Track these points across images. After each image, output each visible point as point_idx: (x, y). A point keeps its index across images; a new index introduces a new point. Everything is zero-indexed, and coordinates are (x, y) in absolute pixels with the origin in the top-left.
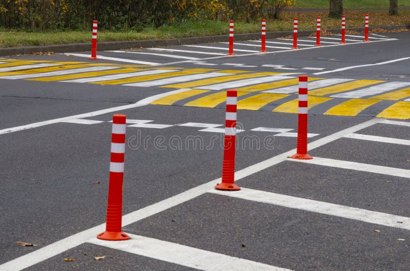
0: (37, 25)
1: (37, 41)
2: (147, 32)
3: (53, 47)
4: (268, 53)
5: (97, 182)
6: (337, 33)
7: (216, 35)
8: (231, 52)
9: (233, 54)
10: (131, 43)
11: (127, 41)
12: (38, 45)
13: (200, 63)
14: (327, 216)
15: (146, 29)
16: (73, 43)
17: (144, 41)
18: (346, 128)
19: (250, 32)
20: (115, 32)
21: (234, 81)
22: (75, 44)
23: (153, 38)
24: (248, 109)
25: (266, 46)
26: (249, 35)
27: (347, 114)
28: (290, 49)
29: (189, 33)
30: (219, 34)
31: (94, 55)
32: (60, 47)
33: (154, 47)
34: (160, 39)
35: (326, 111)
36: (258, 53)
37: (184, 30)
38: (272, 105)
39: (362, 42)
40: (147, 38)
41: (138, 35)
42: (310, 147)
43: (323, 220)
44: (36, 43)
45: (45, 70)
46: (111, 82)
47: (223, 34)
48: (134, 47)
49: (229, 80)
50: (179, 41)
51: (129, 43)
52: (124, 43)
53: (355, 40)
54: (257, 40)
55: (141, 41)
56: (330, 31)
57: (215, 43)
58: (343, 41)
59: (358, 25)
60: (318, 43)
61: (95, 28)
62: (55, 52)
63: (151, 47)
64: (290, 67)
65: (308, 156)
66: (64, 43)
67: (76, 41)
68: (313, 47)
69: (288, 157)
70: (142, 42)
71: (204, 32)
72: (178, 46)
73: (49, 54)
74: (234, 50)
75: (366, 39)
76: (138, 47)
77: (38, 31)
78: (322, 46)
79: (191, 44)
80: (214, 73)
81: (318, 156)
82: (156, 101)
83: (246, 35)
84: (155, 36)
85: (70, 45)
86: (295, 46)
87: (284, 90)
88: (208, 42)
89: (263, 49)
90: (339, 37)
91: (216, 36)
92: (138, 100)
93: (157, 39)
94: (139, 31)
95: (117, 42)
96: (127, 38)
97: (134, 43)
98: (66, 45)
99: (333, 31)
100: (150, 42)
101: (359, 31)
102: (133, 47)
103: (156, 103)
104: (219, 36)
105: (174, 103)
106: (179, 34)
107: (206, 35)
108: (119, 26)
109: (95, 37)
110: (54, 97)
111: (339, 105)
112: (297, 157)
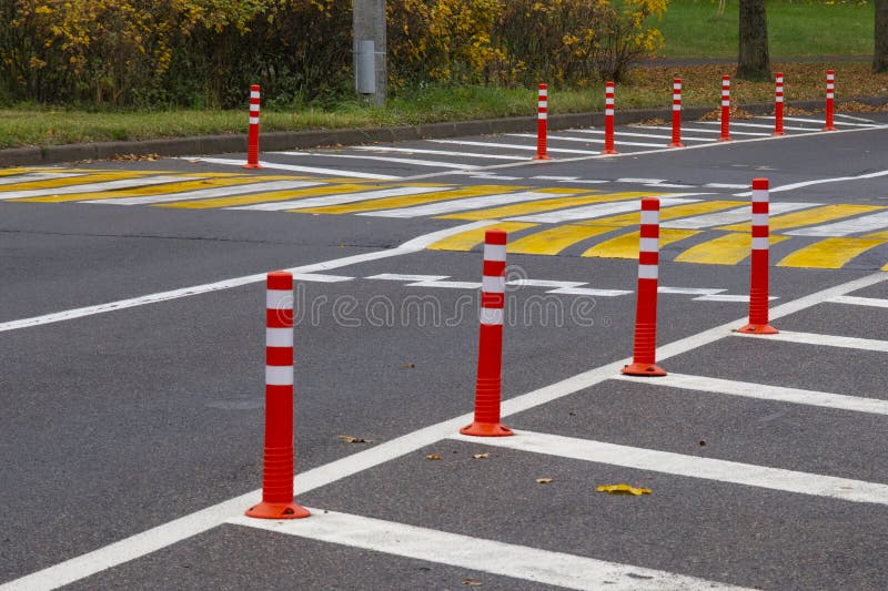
0: (106, 97)
1: (123, 131)
2: (347, 110)
3: (157, 144)
4: (620, 155)
5: (410, 364)
6: (761, 114)
7: (497, 116)
8: (542, 153)
9: (546, 157)
10: (319, 135)
11: (309, 132)
12: (125, 139)
13: (484, 176)
14: (829, 409)
15: (344, 104)
16: (196, 135)
17: (344, 130)
18: (828, 287)
19: (570, 111)
20: (276, 111)
21: (578, 206)
22: (200, 137)
23: (363, 124)
24: (626, 257)
25: (615, 142)
26: (567, 118)
27: (824, 265)
28: (665, 148)
29: (438, 112)
30: (503, 116)
31: (253, 160)
32: (170, 144)
33: (366, 144)
34: (379, 128)
35: (779, 260)
36: (598, 155)
37: (428, 106)
38: (671, 249)
39: (819, 132)
40: (350, 125)
41: (330, 117)
42: (774, 314)
43: (823, 414)
44: (121, 136)
45: (175, 188)
46: (329, 210)
47: (512, 115)
48: (323, 145)
49: (568, 204)
50: (419, 131)
51: (311, 135)
52: (303, 136)
53: (804, 127)
54: (585, 128)
55: (338, 130)
56: (746, 108)
57: (494, 135)
58: (779, 130)
59: (808, 94)
60: (725, 135)
61: (255, 101)
62: (161, 154)
63: (360, 145)
64: (679, 183)
65: (769, 328)
66: (178, 135)
67: (202, 130)
68: (714, 143)
69: (734, 331)
70: (340, 134)
71: (471, 112)
72: (417, 142)
73: (150, 159)
74: (548, 149)
75: (829, 125)
76: (332, 144)
77: (109, 110)
78: (735, 142)
79: (444, 138)
80: (527, 193)
81: (787, 329)
82: (438, 242)
83: (562, 118)
84: (366, 119)
85: (189, 139)
86: (676, 141)
87: (689, 223)
88: (479, 134)
89: (609, 147)
90: (769, 122)
91: (497, 120)
92: (400, 242)
93: (371, 127)
94: (327, 109)
95: (289, 133)
96: (308, 124)
97: (325, 135)
98: (183, 139)
99: (751, 109)
100: (358, 133)
101: (809, 108)
102: (321, 144)
103: (437, 248)
104: (503, 119)
105: (475, 247)
106: (416, 115)
107: (475, 118)
108: (283, 97)
109: (255, 121)
110: (230, 238)
111: (806, 249)
112: (750, 331)
